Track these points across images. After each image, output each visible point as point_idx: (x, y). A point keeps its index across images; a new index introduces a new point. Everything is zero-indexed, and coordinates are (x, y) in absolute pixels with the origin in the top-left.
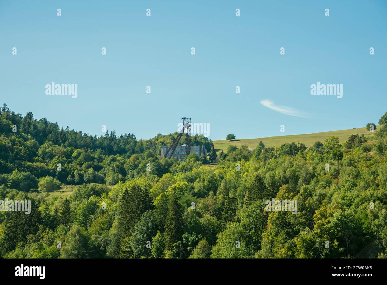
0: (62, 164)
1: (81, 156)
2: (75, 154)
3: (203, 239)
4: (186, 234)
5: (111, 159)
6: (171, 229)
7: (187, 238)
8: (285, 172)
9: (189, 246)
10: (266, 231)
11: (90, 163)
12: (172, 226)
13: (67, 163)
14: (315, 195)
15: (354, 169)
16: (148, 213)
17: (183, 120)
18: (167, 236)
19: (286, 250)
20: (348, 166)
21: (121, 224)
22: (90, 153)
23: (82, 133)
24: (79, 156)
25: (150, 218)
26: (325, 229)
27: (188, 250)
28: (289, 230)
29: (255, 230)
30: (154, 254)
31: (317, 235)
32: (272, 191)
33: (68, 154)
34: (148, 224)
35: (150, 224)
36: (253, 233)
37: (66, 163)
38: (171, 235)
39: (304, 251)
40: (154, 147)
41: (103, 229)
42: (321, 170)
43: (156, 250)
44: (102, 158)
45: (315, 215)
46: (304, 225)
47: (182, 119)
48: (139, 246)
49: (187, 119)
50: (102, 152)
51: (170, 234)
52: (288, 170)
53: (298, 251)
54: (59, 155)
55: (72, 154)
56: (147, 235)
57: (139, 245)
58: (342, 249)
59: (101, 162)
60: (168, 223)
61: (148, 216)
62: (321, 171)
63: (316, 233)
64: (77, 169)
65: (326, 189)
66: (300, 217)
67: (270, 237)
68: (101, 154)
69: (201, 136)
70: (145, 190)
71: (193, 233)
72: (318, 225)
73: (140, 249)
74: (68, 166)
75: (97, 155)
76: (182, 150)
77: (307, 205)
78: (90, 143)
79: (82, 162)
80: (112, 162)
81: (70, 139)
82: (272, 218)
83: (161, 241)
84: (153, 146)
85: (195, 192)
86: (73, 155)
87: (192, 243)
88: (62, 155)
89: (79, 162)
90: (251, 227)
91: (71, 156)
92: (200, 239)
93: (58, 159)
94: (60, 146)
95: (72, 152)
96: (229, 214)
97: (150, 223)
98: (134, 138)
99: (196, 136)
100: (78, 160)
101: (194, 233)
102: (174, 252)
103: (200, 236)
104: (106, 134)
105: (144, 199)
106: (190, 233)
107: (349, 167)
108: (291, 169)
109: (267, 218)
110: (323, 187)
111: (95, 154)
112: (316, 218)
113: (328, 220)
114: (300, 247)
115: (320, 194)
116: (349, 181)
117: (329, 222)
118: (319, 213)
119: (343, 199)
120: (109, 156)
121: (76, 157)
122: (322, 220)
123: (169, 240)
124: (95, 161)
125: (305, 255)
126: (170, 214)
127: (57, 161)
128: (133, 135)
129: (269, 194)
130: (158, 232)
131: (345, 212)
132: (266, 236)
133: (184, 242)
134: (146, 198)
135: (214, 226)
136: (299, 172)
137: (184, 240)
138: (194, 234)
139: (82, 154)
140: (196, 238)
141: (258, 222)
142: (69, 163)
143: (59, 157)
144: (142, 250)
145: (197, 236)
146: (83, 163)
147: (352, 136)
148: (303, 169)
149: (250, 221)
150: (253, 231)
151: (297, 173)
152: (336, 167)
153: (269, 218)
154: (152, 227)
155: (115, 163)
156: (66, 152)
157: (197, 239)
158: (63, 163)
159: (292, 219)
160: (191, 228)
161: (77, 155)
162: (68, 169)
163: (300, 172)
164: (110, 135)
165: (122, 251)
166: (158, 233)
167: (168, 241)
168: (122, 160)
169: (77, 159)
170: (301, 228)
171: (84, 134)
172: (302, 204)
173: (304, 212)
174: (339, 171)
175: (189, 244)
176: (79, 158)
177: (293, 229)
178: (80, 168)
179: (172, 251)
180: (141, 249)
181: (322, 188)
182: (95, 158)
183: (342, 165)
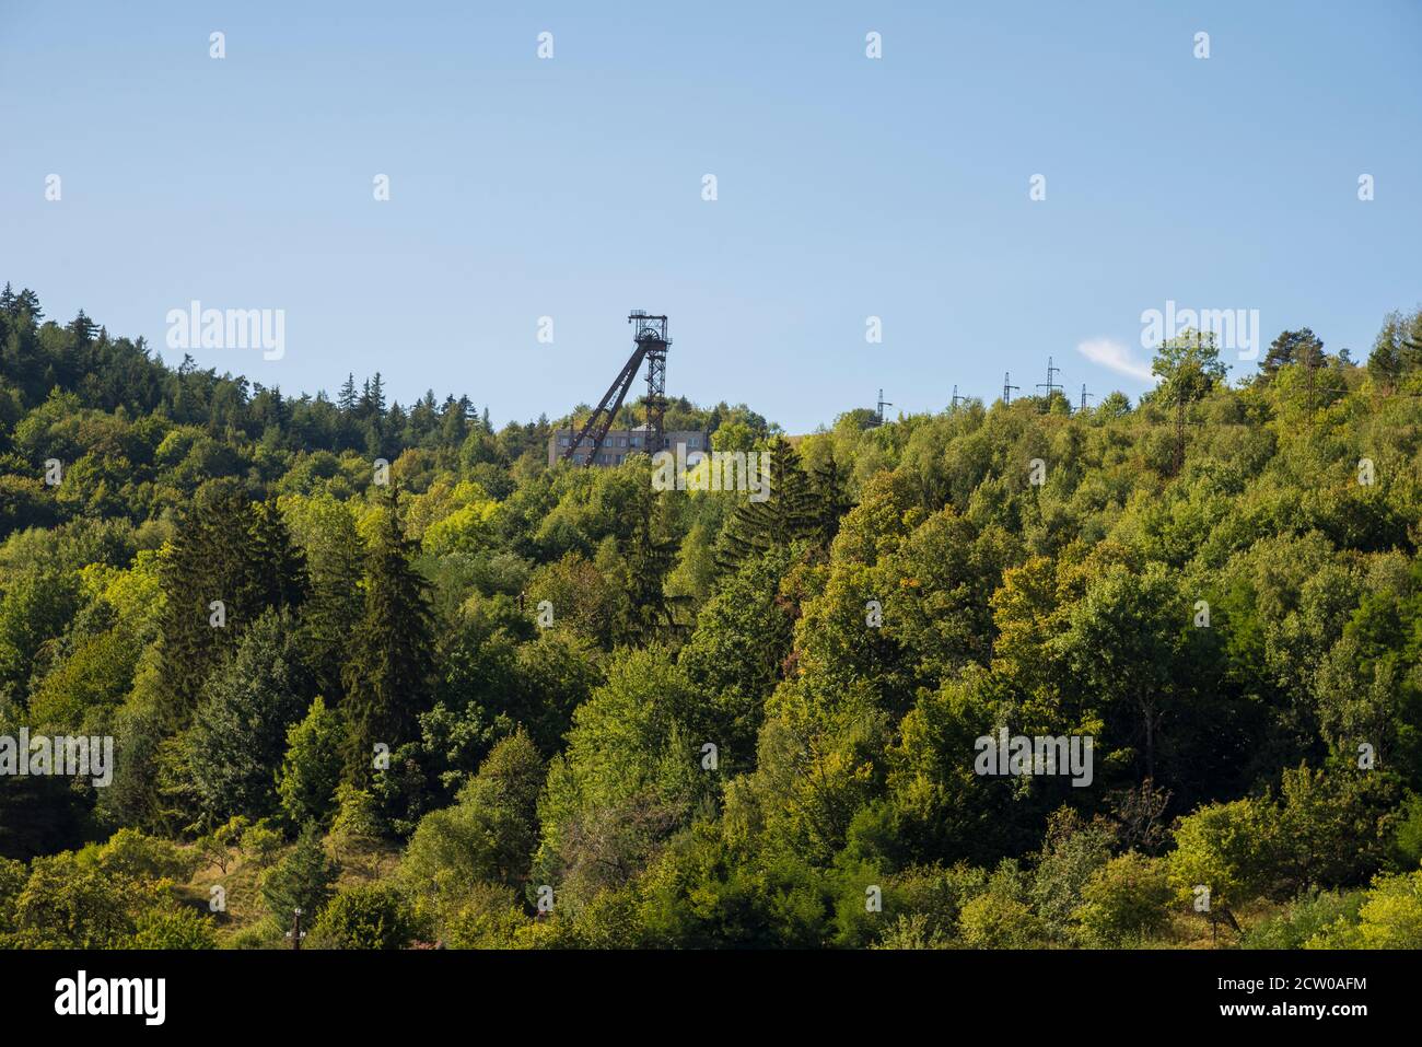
0: (111, 482)
1: (194, 452)
2: (167, 445)
3: (514, 734)
4: (438, 713)
5: (314, 465)
6: (369, 688)
7: (441, 730)
8: (942, 452)
9: (451, 767)
10: (788, 682)
11: (229, 481)
12: (376, 676)
13: (133, 481)
14: (1036, 521)
15: (1248, 436)
16: (277, 618)
17: (634, 321)
18: (353, 723)
19: (850, 756)
20: (1227, 422)
21: (167, 673)
22: (233, 445)
23: (247, 384)
24: (186, 454)
25: (281, 638)
26: (1046, 659)
27: (446, 785)
28: (892, 677)
29: (746, 688)
30: (293, 805)
31: (1001, 686)
32: (829, 499)
33: (140, 444)
34: (269, 667)
35: (279, 668)
36: (734, 696)
37: (130, 479)
38: (372, 715)
39: (933, 762)
40: (541, 445)
41: (93, 700)
42: (1106, 442)
43: (299, 786)
44: (281, 464)
45: (998, 592)
46: (959, 651)
47: (632, 317)
48: (224, 771)
49: (651, 317)
50: (285, 437)
51: (367, 712)
52: (955, 441)
53: (906, 766)
54: (101, 447)
55: (157, 444)
56: (264, 717)
57: (222, 765)
58: (1118, 753)
59: (277, 481)
60: (358, 662)
61: (274, 630)
62: (1104, 449)
63: (998, 678)
64: (172, 504)
65: (1105, 513)
66: (941, 614)
67: (803, 713)
68: (278, 446)
69: (739, 412)
70: (269, 512)
71: (471, 704)
72: (1012, 641)
73: (226, 783)
74: (135, 491)
75: (259, 451)
76: (633, 446)
77: (974, 558)
78: (266, 418)
79: (198, 479)
80: (317, 479)
81: (178, 396)
82: (813, 622)
83: (325, 743)
84: (535, 443)
85: (530, 541)
86: (161, 449)
87: (463, 750)
88: (114, 448)
89: (186, 477)
90: (728, 672)
91: (152, 453)
92: (500, 734)
93: (93, 462)
94: (113, 413)
95: (157, 435)
96: (646, 617)
97: (279, 661)
98: (468, 413)
99: (716, 409)
100: (178, 471)
101: (477, 705)
102: (379, 795)
103: (502, 719)
104: (345, 389)
105: (265, 553)
106: (456, 706)
107: (1228, 427)
108: (970, 438)
109: (791, 623)
110: (1095, 503)
111: (254, 448)
112: (1005, 605)
113: (1060, 613)
114: (913, 745)
115: (1056, 516)
116: (1206, 470)
117: (1064, 626)
118: (1016, 583)
119: (1153, 530)
120: (309, 453)
121: (173, 459)
122: (1031, 616)
123: (361, 741)
124: (247, 476)
125: (935, 782)
126: (371, 622)
127: (88, 474)
128: (465, 401)
129: (812, 514)
130: (318, 700)
131: (1144, 577)
132: (786, 706)
133: (430, 746)
134: (275, 551)
135: (580, 676)
136: (1003, 451)
137: (429, 736)
138: (474, 710)
139: (196, 445)
140: (481, 731)
141: (761, 647)
142: (138, 481)
143: (102, 454)
144: (236, 789)
145: (487, 720)
146: (199, 484)
147: (1282, 339)
148: (1023, 440)
149: (727, 643)
150: (736, 689)
151: (996, 457)
152: (1171, 430)
153: (800, 623)
154: (291, 679)
155: (329, 482)
156: (133, 438)
157: (487, 735)
158: (115, 479)
159: (905, 625)
160: (461, 680)
161: (174, 450)
162: (134, 503)
163: (1008, 453)
164: (361, 394)
165: (159, 796)
166: (317, 706)
167: (356, 747)
168: (359, 469)
169: (177, 464)
170: (946, 668)
171: (257, 386)
172: (955, 555)
173: (961, 590)
174: (1182, 447)
175: (451, 755)
176: (184, 463)
177: (912, 672)
178: (185, 503)
179: (372, 791)
180: (233, 781)
181: (1089, 508)
182: (251, 464)
183: (1199, 421)
